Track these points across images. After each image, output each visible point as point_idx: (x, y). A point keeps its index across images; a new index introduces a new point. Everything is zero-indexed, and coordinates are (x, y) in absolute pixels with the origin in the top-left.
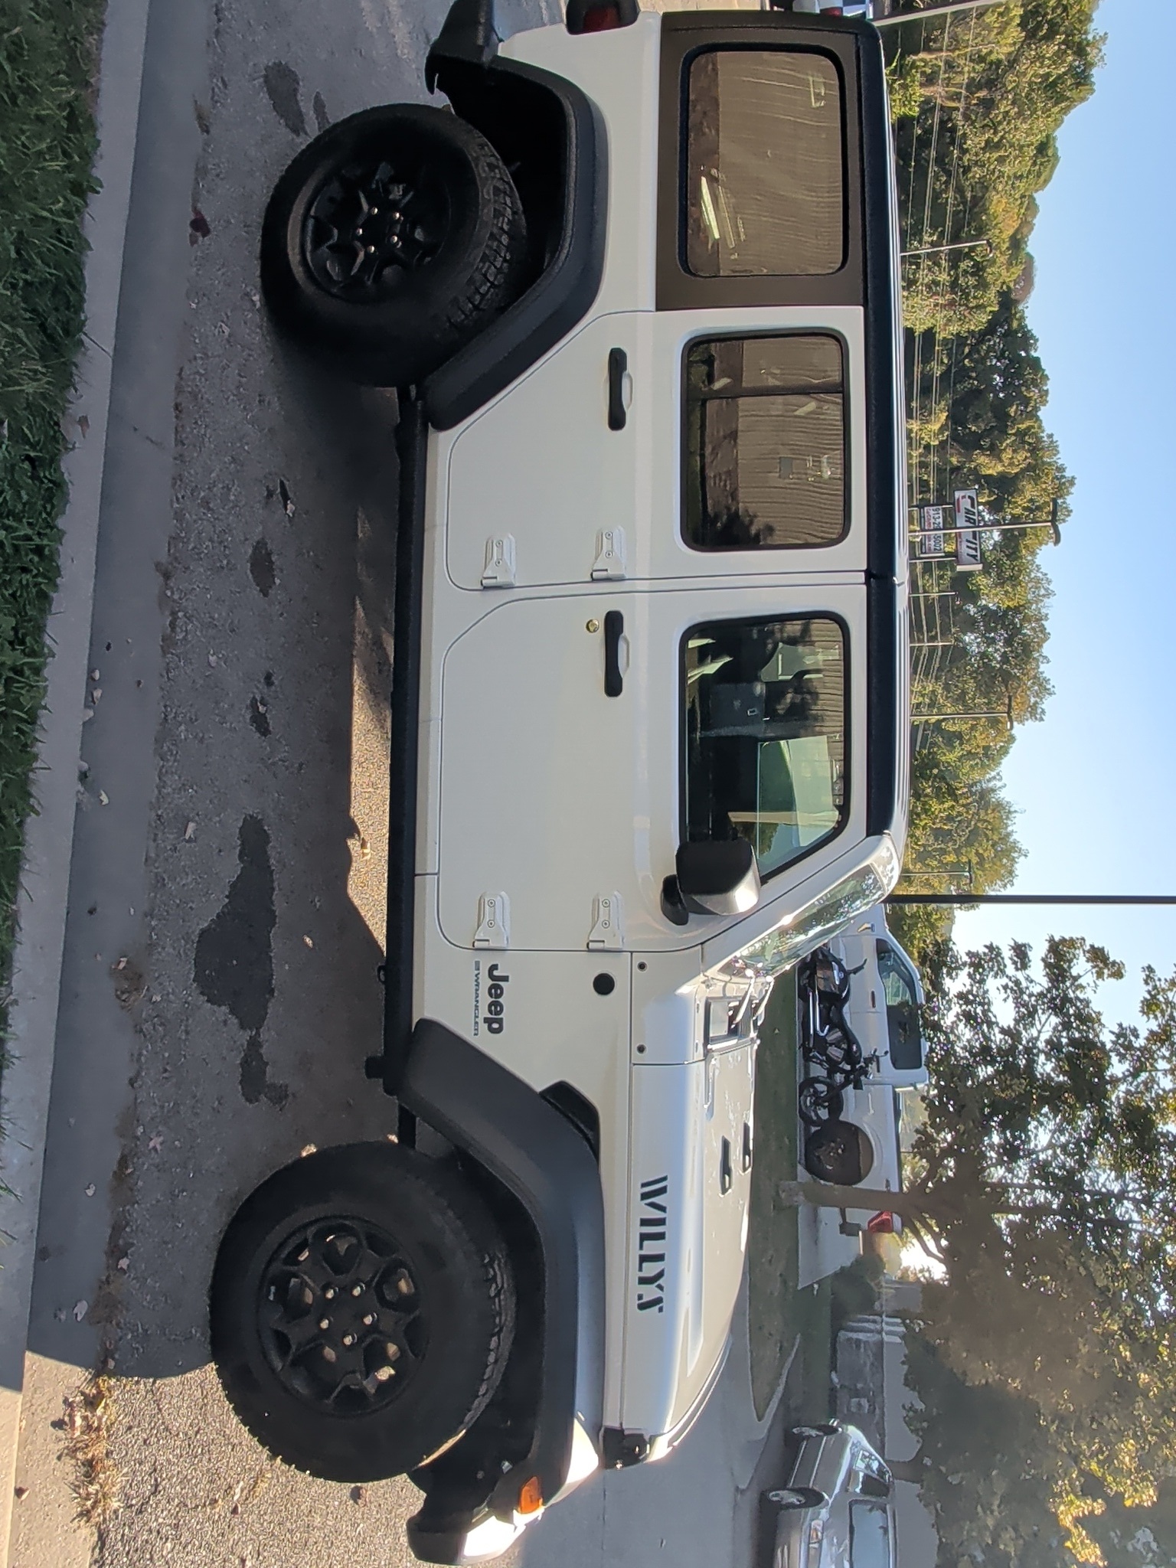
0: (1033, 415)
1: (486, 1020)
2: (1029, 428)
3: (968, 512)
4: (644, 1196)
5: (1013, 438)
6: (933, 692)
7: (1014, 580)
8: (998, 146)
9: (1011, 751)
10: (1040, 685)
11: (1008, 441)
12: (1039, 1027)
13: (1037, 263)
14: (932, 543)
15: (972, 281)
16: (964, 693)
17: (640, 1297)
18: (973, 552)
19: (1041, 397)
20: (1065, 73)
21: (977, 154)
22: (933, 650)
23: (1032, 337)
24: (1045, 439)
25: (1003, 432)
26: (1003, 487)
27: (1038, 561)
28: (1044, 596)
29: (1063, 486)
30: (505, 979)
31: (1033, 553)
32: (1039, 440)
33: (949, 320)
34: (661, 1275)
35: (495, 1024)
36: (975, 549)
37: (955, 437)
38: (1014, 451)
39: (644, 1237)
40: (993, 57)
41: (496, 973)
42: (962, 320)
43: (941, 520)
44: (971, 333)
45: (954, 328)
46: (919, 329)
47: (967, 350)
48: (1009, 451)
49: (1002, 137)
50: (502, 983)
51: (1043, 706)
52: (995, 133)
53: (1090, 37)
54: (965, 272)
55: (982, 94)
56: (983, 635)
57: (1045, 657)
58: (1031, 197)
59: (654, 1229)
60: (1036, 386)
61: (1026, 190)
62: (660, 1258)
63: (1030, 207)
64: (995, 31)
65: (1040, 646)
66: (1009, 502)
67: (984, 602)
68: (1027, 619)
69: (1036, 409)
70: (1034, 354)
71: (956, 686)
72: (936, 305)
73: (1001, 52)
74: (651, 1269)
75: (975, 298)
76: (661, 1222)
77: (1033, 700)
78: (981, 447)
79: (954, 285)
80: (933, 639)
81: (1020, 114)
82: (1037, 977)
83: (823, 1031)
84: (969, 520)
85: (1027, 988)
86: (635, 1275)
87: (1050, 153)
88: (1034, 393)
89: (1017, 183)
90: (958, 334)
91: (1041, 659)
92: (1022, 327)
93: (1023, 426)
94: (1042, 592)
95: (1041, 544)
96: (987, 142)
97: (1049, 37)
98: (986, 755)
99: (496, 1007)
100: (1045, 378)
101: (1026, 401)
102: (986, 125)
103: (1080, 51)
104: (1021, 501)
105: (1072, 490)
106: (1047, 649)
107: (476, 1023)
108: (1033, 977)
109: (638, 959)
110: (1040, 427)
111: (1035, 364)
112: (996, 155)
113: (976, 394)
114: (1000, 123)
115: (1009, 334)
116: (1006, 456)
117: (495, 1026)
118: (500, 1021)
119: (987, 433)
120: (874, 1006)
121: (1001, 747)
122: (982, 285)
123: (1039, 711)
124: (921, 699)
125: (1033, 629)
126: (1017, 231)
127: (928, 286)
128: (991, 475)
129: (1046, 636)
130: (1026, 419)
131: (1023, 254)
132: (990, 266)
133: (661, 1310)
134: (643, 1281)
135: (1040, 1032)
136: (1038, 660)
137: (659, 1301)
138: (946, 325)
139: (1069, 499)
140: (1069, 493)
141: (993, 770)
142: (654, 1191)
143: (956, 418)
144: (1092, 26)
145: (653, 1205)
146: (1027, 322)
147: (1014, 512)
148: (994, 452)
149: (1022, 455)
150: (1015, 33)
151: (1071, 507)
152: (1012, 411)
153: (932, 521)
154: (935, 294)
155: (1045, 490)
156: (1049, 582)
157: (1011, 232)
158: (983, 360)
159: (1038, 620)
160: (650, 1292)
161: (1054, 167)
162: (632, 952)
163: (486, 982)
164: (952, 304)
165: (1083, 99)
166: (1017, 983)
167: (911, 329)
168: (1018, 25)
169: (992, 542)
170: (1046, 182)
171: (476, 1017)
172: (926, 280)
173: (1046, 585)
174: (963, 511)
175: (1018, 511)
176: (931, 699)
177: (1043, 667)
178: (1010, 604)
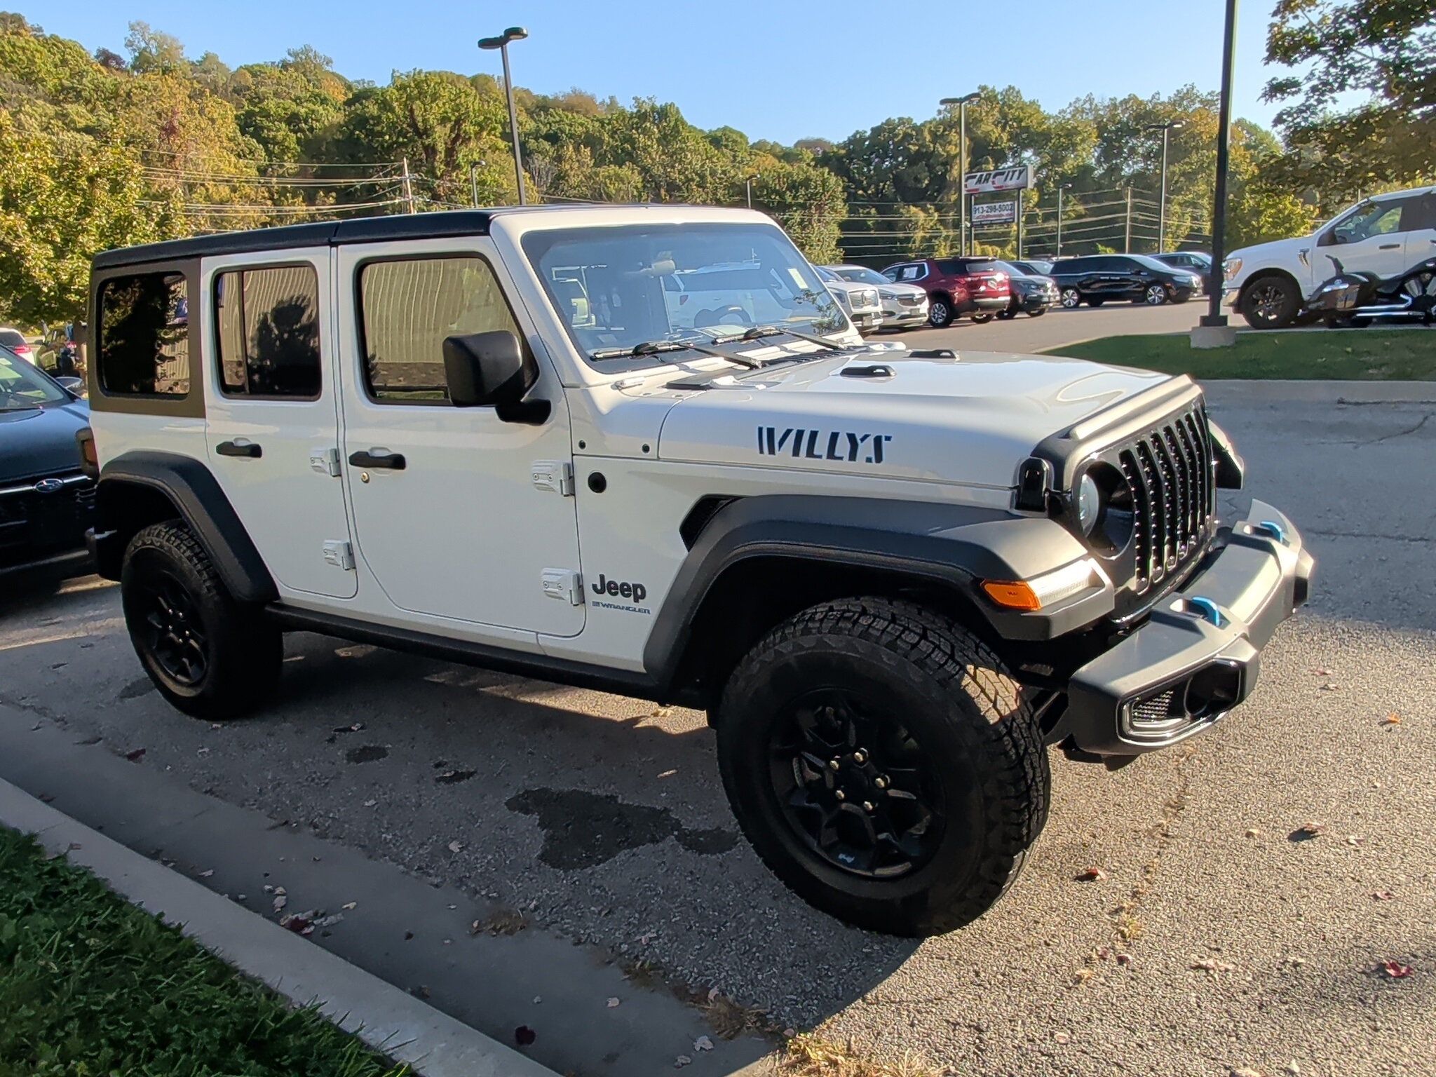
0: (919, 129)
1: (636, 600)
2: (930, 132)
3: (979, 181)
4: (772, 451)
5: (938, 145)
6: (1180, 204)
7: (1071, 133)
8: (702, 177)
9: (1253, 122)
10: (1182, 99)
11: (940, 149)
12: (1368, 60)
13: (803, 137)
14: (1005, 212)
15: (802, 191)
16: (1183, 174)
17: (869, 460)
18: (1017, 173)
19: (904, 123)
20: (658, 128)
21: (707, 193)
22: (1136, 208)
23: (854, 136)
24: (941, 116)
25: (932, 154)
26: (982, 151)
27: (1055, 112)
28: (1091, 104)
29: (985, 97)
30: (602, 577)
31: (1048, 117)
32: (942, 122)
33: (832, 209)
34: (852, 438)
35: (637, 592)
36: (1014, 172)
37: (932, 199)
38: (950, 143)
39: (810, 453)
40: (640, 185)
41: (599, 587)
42: (833, 198)
43: (985, 206)
44: (845, 189)
45: (839, 204)
46: (838, 234)
47: (860, 192)
48: (948, 148)
49: (697, 174)
50: (606, 582)
51: (1205, 94)
52: (693, 180)
53: (635, 110)
54: (795, 197)
55: (663, 192)
56: (1126, 159)
57: (1153, 97)
58: (752, 147)
59: (805, 441)
60: (894, 129)
61: (746, 151)
62: (834, 437)
63: (760, 146)
64: (621, 185)
65: (1141, 103)
66: (996, 144)
67: (1093, 160)
68: (1112, 119)
69: (915, 127)
70: (868, 133)
71: (1177, 182)
72: (819, 221)
73: (637, 179)
74: (843, 447)
75: (816, 188)
76: (800, 434)
77: (1198, 105)
78: (944, 175)
79: (803, 206)
80: (1123, 208)
81: (680, 162)
82: (1309, 68)
83: (1407, 301)
84: (987, 180)
85: (1319, 78)
86: (846, 464)
87: (719, 134)
88: (900, 130)
89: (739, 159)
90: (845, 201)
91: (1155, 101)
92: (845, 146)
93: (928, 138)
94: (1087, 106)
95: (1038, 111)
96: (699, 186)
97: (632, 141)
98: (1255, 148)
99: (625, 590)
100: (888, 122)
101: (907, 136)
102: (687, 188)
103: (643, 116)
104: (996, 133)
105: (990, 87)
106: (1144, 96)
107: (640, 610)
108: (1307, 73)
109: (577, 449)
110: (930, 122)
111: (877, 131)
112: (709, 179)
113: (897, 180)
114: (686, 177)
115: (850, 155)
116: (953, 150)
117: (639, 592)
118: (636, 587)
119: (930, 168)
120: (1398, 246)
121: (1248, 133)
122: (806, 183)
123: (1209, 97)
124: (1187, 216)
125: (1124, 112)
126: (775, 156)
127: (803, 229)
128: (970, 163)
129: (1133, 98)
130: (922, 135)
131: (795, 151)
132: (792, 176)
133: (888, 438)
134: (853, 456)
135: (1373, 59)
136: (1156, 104)
137: (878, 441)
138: (836, 211)
139: (999, 89)
140: (993, 91)
141: (1273, 138)
142: (769, 440)
143: (918, 197)
144: (628, 109)
145: (781, 443)
146: (841, 142)
147: (1005, 141)
148: (948, 162)
149: (954, 136)
150: (625, 171)
151: (1006, 87)
152: (913, 148)
153: (985, 214)
154: (810, 223)
155: (987, 113)
156: (1078, 100)
157: (776, 161)
158: (869, 177)
159: (1115, 107)
160: (866, 449)
161: (732, 131)
162: (573, 455)
163: (606, 598)
164: (820, 208)
165: (678, 112)
166: (1314, 89)
167: (838, 241)
168: (620, 167)
169: (1033, 158)
170: (742, 136)
171: (635, 610)
172: (799, 231)
173: (1081, 103)
174: (978, 186)
175: (1005, 136)
176: (1188, 207)
177: (1164, 98)
178: (1094, 136)
